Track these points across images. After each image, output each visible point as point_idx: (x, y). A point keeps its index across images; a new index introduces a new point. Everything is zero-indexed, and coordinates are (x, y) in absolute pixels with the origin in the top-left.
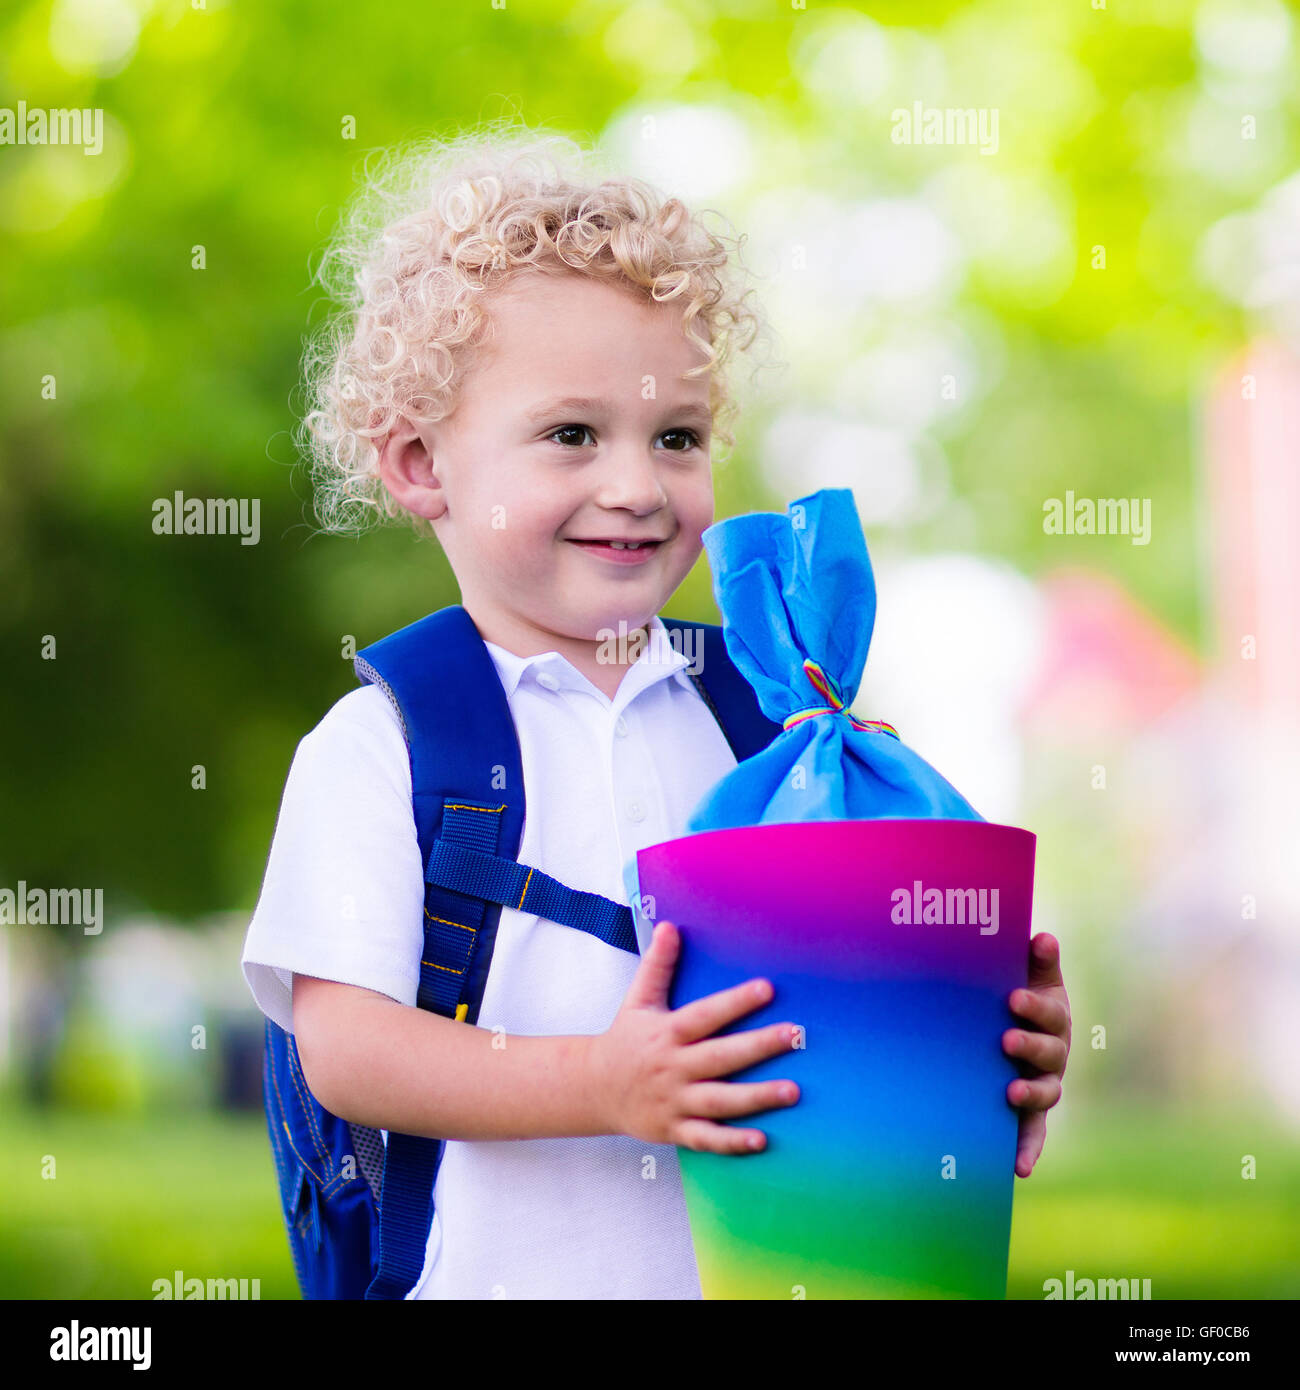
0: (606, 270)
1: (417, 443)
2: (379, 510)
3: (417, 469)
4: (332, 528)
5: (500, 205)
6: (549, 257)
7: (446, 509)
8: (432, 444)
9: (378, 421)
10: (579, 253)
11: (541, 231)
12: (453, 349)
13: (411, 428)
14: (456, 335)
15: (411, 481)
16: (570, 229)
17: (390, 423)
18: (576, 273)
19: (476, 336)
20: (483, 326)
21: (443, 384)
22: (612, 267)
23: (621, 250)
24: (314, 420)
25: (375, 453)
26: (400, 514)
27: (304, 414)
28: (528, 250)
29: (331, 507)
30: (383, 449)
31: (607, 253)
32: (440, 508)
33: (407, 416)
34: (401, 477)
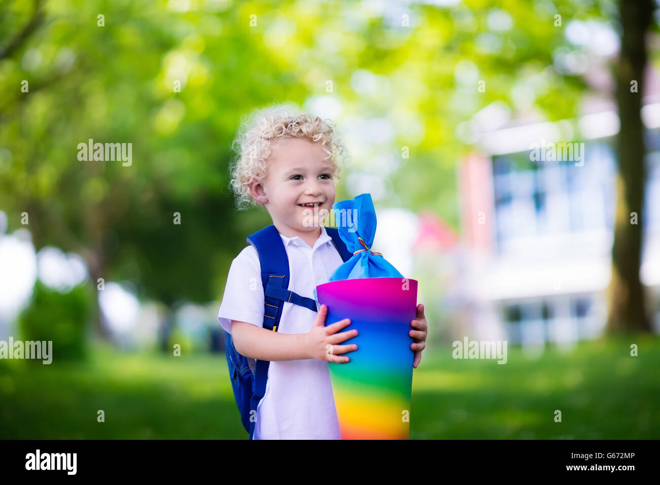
0: (301, 135)
1: (259, 185)
2: (252, 203)
3: (260, 192)
4: (240, 209)
5: (274, 122)
6: (287, 134)
7: (268, 201)
8: (263, 185)
9: (249, 180)
10: (294, 132)
11: (284, 127)
12: (265, 160)
13: (257, 181)
14: (265, 156)
15: (259, 195)
16: (291, 126)
17: (251, 180)
18: (294, 137)
19: (270, 156)
20: (272, 153)
21: (263, 169)
22: (303, 135)
23: (304, 130)
24: (233, 182)
25: (249, 189)
26: (257, 204)
27: (230, 181)
28: (281, 133)
29: (239, 204)
30: (251, 188)
31: (301, 131)
32: (266, 201)
33: (255, 178)
34: (256, 194)
